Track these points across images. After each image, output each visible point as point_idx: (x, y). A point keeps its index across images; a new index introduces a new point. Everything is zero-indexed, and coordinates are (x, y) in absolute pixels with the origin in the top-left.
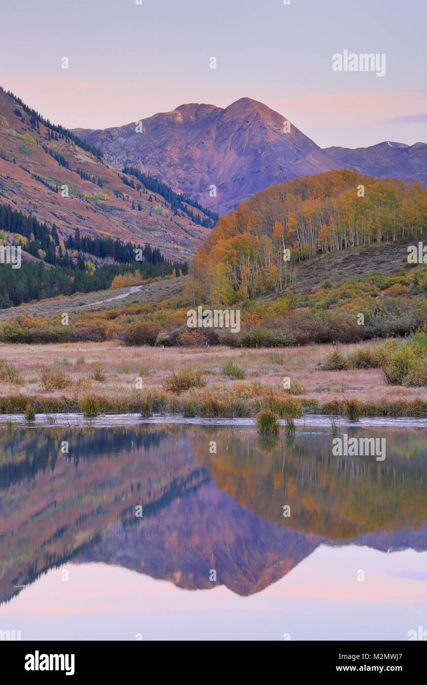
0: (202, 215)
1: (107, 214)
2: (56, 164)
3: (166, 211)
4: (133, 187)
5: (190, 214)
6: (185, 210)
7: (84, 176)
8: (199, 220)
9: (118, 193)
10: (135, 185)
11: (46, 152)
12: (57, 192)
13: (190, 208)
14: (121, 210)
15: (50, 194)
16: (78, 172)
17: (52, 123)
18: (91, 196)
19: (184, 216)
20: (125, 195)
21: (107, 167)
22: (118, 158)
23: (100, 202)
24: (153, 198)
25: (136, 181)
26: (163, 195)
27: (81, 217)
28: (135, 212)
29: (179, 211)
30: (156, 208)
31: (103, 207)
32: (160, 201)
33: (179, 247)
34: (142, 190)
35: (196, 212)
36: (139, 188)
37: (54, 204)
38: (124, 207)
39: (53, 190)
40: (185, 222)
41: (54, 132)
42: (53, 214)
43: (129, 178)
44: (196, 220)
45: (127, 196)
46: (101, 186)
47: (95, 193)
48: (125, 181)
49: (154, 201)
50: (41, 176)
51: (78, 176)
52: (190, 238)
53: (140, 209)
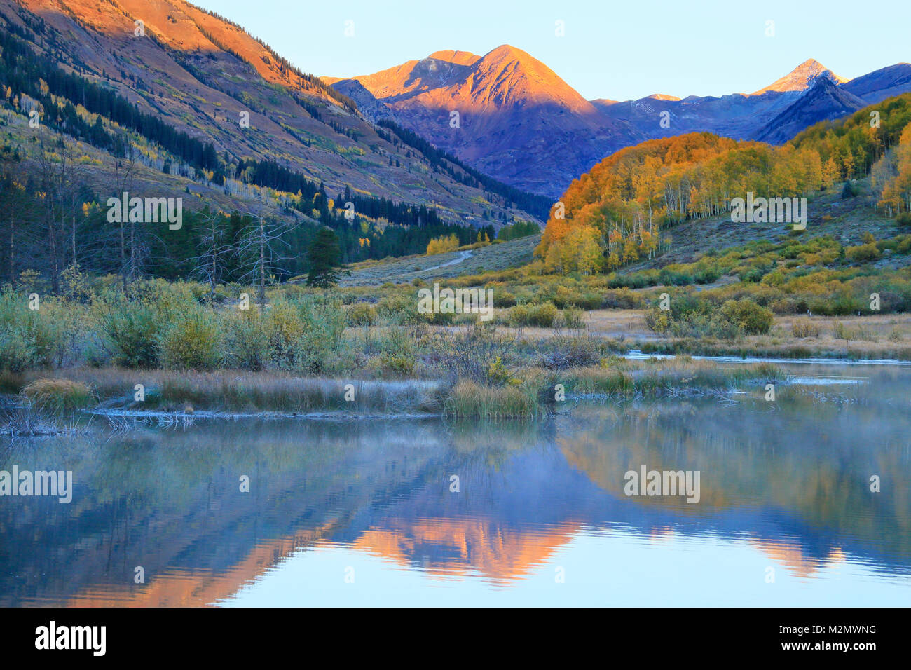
0: (462, 172)
1: (364, 171)
2: (308, 115)
3: (425, 168)
4: (390, 141)
5: (451, 172)
6: (444, 166)
7: (338, 130)
8: (461, 177)
9: (374, 148)
10: (392, 140)
11: (297, 103)
12: (310, 147)
13: (450, 164)
14: (378, 166)
15: (302, 148)
16: (331, 125)
17: (303, 72)
18: (346, 151)
19: (444, 173)
20: (381, 149)
21: (362, 119)
22: (369, 109)
23: (355, 157)
24: (411, 153)
25: (393, 135)
26: (421, 150)
27: (336, 174)
28: (392, 169)
29: (439, 167)
30: (415, 164)
31: (358, 163)
32: (418, 157)
33: (441, 207)
34: (399, 144)
35: (456, 169)
36: (396, 142)
37: (307, 159)
38: (382, 163)
39: (305, 144)
40: (446, 180)
41: (305, 81)
42: (306, 170)
43: (386, 131)
44: (457, 178)
45: (383, 151)
46: (356, 141)
47: (350, 148)
48: (381, 135)
49: (412, 157)
50: (292, 129)
51: (332, 129)
52: (452, 197)
53: (398, 165)
